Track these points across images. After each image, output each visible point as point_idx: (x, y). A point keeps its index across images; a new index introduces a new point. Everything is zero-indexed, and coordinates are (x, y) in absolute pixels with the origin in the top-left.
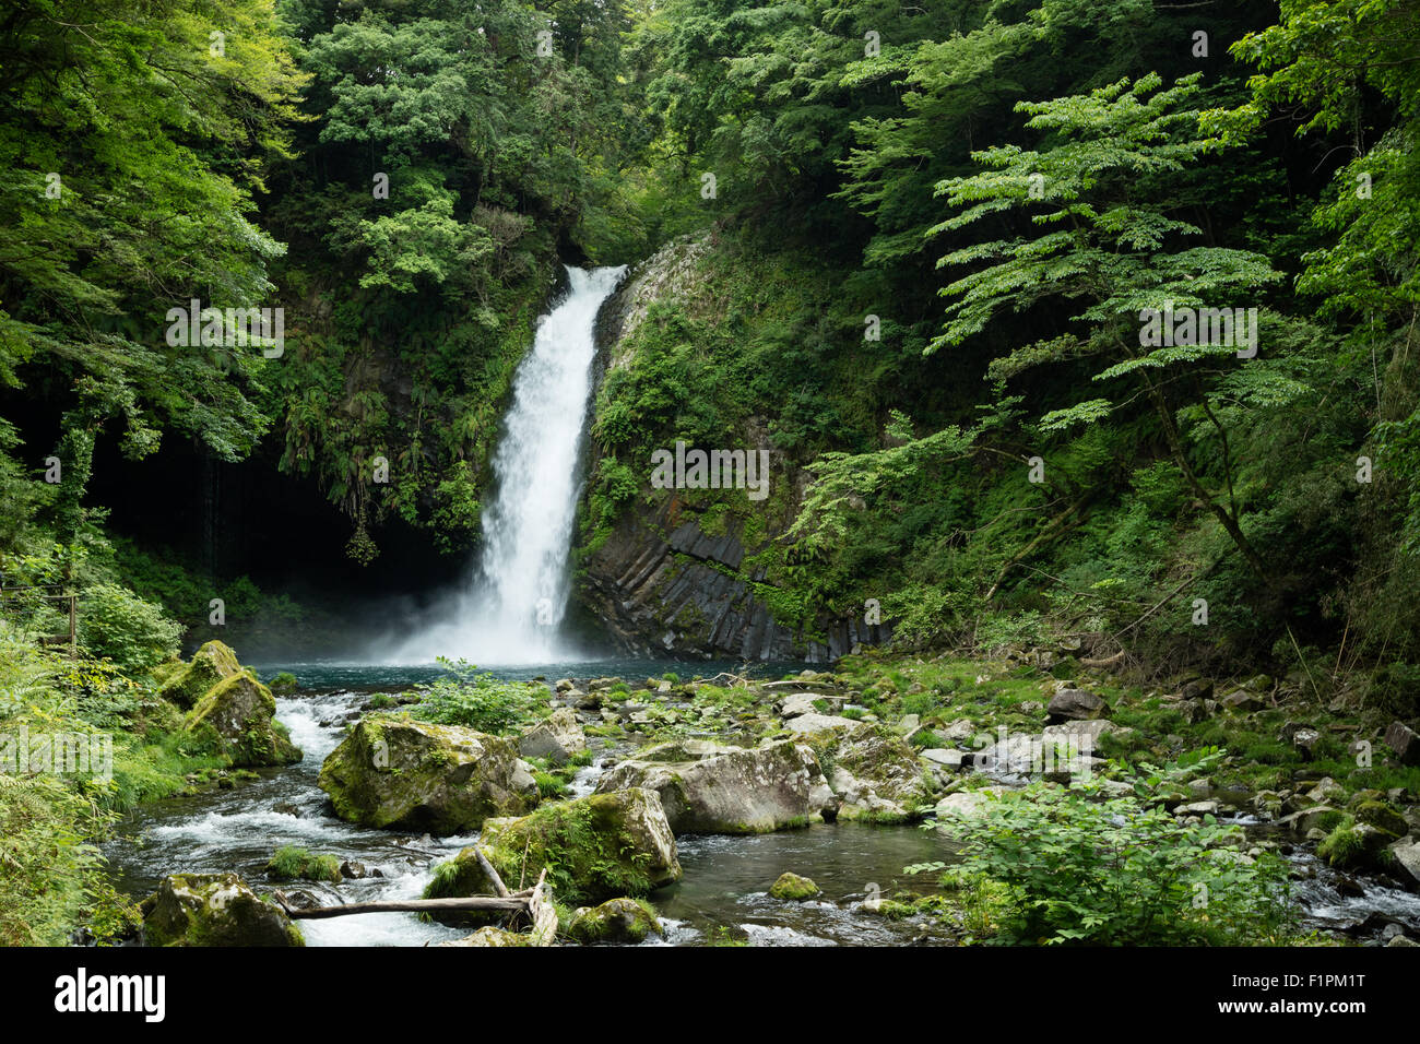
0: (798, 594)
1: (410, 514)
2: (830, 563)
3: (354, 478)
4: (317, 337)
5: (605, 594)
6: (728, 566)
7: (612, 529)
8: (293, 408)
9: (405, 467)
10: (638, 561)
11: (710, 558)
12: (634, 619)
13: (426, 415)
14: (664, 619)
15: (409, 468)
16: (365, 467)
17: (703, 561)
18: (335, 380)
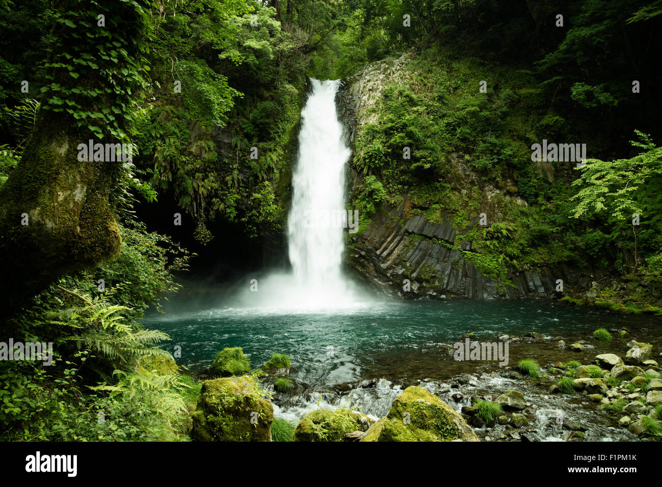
0: (494, 257)
1: (232, 213)
2: (513, 238)
3: (196, 192)
4: (172, 107)
5: (367, 260)
6: (447, 242)
7: (370, 221)
8: (159, 148)
9: (229, 185)
10: (389, 239)
11: (435, 236)
12: (389, 275)
13: (241, 155)
14: (411, 275)
15: (233, 186)
16: (202, 186)
17: (430, 238)
18: (185, 133)
